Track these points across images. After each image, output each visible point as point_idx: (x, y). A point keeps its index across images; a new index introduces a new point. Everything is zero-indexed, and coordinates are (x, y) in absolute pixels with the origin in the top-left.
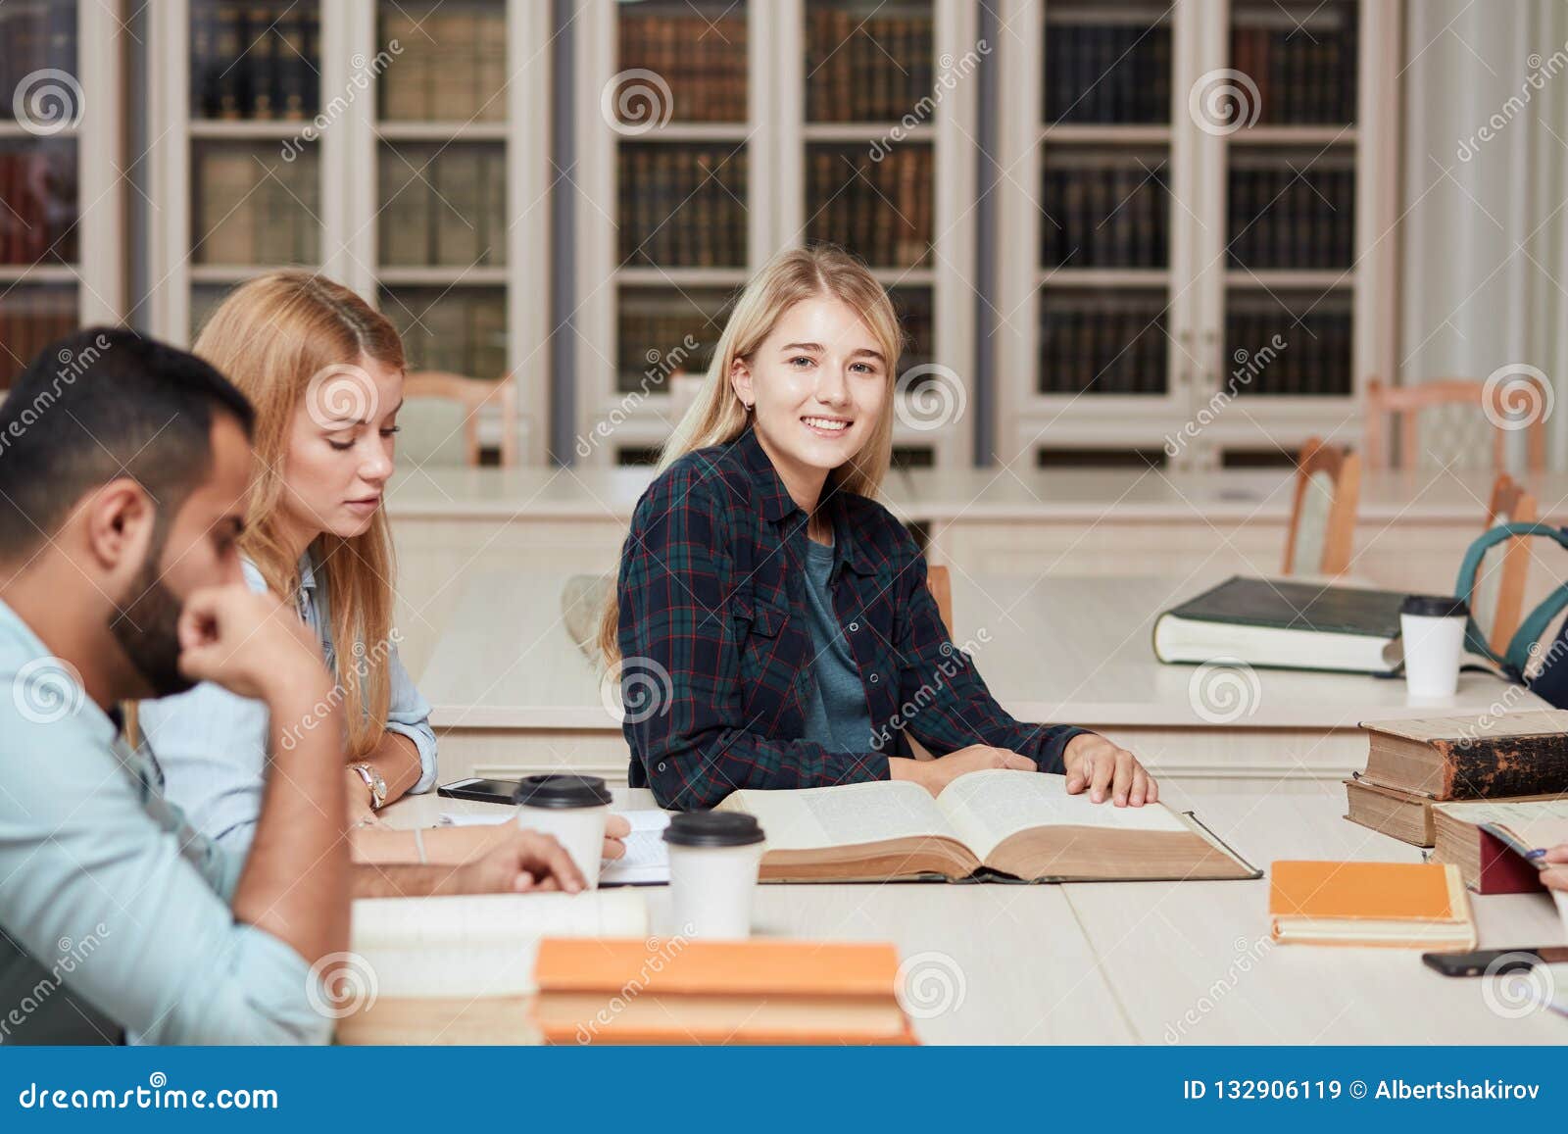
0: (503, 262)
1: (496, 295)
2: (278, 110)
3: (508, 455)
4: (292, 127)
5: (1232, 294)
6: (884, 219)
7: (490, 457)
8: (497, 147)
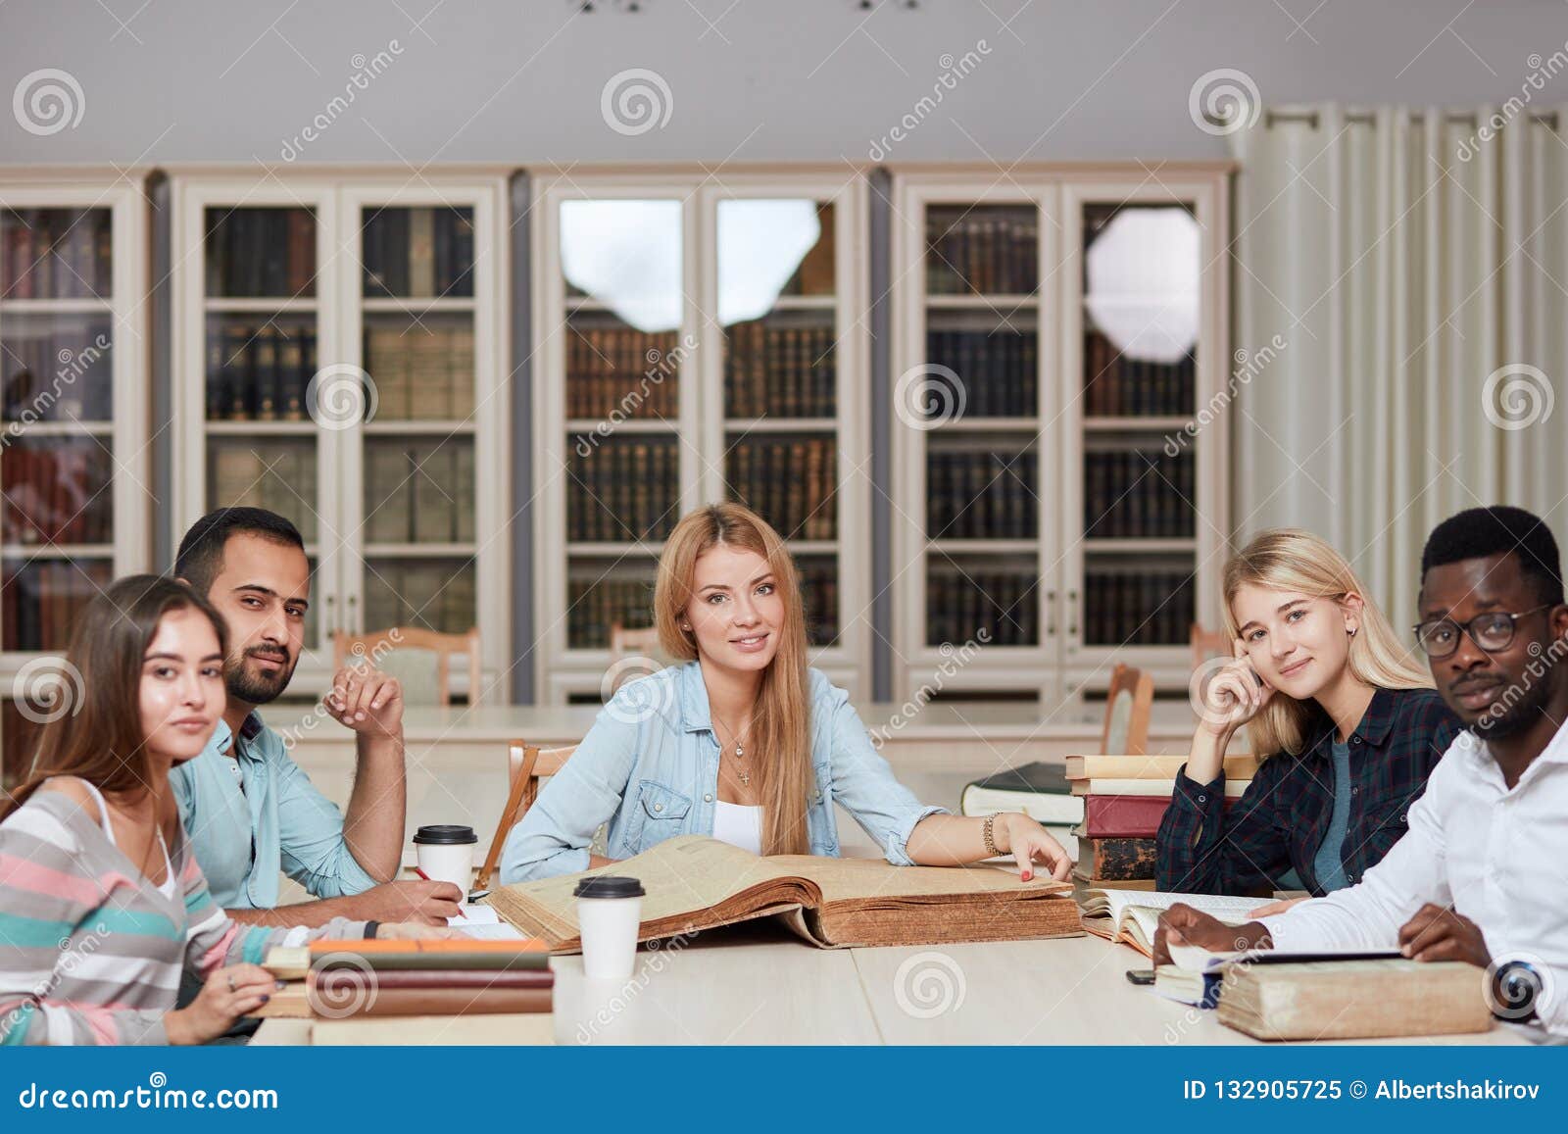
0: (471, 539)
1: (466, 565)
2: (280, 411)
3: (475, 698)
4: (292, 426)
5: (1090, 558)
6: (795, 498)
7: (459, 700)
8: (467, 440)
